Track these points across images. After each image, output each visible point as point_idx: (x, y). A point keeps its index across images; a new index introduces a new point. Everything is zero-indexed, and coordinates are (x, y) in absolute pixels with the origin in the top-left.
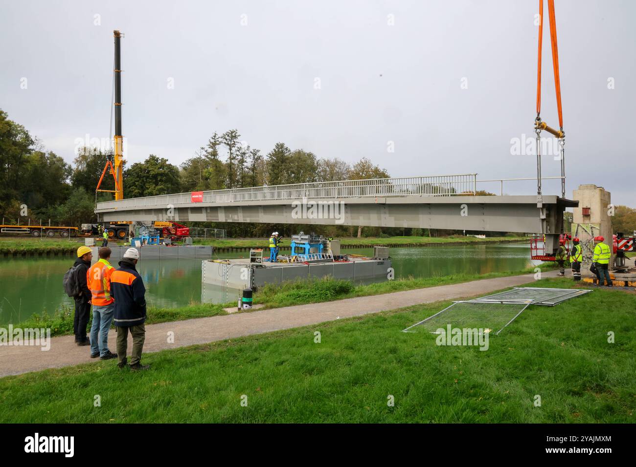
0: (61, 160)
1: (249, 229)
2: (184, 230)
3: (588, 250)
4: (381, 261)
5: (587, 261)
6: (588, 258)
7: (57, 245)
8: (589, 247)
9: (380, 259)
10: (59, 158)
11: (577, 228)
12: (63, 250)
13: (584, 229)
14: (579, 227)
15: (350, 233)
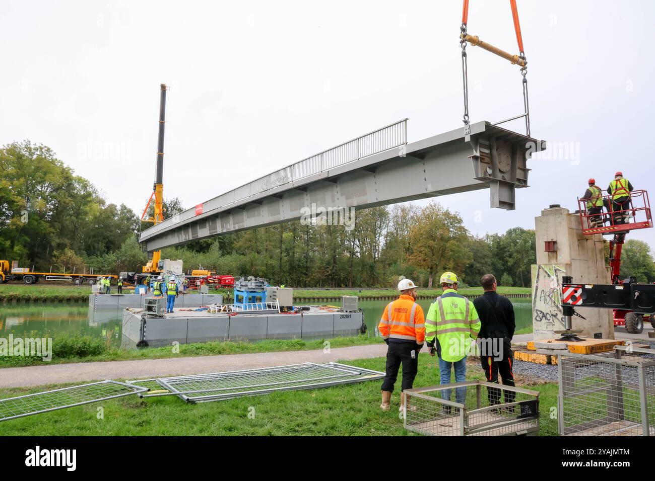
0: (130, 211)
1: (302, 279)
2: (227, 279)
3: (553, 304)
4: (348, 313)
5: (551, 321)
6: (552, 315)
7: (78, 293)
8: (553, 299)
9: (346, 311)
10: (129, 209)
11: (539, 271)
12: (83, 297)
13: (546, 272)
14: (541, 270)
15: (420, 283)
